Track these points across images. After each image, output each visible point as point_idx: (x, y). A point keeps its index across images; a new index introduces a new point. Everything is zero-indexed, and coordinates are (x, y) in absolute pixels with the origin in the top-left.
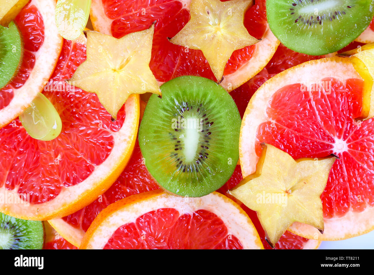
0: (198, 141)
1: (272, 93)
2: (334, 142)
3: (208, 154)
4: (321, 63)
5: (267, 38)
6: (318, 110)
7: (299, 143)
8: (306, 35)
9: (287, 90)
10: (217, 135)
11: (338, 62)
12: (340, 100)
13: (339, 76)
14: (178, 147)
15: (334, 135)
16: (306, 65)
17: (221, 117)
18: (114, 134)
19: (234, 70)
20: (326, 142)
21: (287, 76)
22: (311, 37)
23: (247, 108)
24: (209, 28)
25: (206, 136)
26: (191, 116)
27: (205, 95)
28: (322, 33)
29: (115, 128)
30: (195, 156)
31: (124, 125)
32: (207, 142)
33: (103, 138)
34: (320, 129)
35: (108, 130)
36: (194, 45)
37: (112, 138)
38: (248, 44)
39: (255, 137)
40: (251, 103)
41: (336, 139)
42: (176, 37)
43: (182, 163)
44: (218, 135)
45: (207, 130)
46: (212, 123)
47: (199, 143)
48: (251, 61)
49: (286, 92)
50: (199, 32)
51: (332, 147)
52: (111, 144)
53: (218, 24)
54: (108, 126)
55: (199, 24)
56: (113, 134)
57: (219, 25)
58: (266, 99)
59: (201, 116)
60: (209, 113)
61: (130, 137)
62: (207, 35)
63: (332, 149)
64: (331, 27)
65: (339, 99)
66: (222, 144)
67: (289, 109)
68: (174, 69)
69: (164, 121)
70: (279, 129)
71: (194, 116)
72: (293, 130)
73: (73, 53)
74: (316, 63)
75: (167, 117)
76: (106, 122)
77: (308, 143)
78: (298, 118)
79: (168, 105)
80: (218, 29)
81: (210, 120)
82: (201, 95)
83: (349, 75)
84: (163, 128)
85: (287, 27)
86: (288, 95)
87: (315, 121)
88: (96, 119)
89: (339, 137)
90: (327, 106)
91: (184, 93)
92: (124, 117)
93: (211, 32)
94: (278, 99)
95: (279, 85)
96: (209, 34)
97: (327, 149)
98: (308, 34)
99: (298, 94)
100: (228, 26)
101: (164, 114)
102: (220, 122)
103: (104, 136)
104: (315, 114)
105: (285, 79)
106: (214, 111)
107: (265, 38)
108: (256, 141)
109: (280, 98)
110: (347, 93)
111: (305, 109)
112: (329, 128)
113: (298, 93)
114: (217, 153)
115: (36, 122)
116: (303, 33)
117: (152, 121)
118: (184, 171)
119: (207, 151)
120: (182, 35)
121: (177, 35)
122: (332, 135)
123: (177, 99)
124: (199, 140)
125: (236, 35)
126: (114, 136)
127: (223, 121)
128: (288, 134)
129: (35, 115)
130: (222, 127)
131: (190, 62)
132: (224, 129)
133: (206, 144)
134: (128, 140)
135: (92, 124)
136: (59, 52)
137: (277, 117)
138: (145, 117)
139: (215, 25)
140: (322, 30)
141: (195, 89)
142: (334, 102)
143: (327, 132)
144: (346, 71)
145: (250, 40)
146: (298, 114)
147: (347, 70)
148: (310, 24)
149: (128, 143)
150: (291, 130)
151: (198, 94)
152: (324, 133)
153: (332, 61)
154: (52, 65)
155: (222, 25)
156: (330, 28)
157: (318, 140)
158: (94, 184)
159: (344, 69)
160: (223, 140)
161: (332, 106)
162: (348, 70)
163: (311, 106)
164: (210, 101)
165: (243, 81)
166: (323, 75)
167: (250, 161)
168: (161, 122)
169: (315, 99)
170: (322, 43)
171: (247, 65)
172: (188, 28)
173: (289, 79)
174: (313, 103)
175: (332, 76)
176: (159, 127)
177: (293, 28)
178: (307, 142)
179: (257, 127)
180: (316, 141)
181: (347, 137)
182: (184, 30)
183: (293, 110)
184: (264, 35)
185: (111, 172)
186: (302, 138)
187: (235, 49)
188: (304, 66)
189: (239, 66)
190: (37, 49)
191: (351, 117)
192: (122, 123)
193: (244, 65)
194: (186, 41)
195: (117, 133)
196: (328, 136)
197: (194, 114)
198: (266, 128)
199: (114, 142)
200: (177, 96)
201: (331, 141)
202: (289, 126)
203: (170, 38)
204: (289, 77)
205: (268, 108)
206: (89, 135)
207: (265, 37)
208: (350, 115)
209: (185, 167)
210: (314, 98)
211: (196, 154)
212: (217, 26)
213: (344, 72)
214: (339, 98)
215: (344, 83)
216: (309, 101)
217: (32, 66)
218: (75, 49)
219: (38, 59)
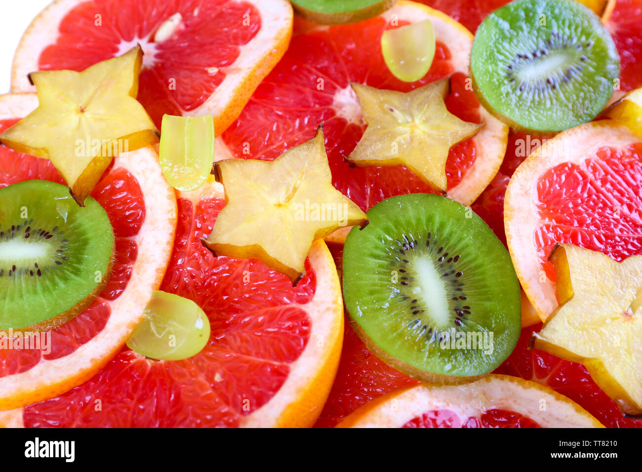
0: (444, 292)
3: (468, 308)
10: (472, 274)
11: (604, 127)
14: (417, 309)
17: (467, 246)
19: (457, 181)
24: (401, 129)
25: (455, 281)
26: (420, 255)
27: (430, 219)
30: (449, 315)
32: (460, 290)
35: (293, 304)
43: (434, 331)
44: (474, 275)
45: (453, 272)
46: (456, 258)
47: (448, 295)
48: (476, 163)
53: (411, 121)
54: (291, 299)
59: (435, 251)
60: (446, 245)
61: (335, 302)
66: (485, 286)
68: (366, 202)
69: (379, 273)
71: (424, 254)
75: (381, 266)
79: (376, 248)
80: (415, 127)
81: (452, 255)
82: (424, 219)
84: (382, 286)
91: (397, 224)
93: (405, 133)
100: (427, 120)
101: (376, 263)
102: (468, 255)
106: (452, 241)
114: (483, 303)
115: (160, 334)
117: (360, 279)
119: (465, 303)
120: (363, 147)
121: (356, 149)
123: (389, 235)
124: (446, 290)
127: (473, 251)
129: (156, 326)
130: (474, 260)
132: (479, 261)
133: (459, 294)
134: (334, 306)
138: (346, 274)
139: (408, 122)
141: (411, 213)
149: (335, 311)
151: (419, 220)
153: (594, 126)
154: (168, 243)
155: (417, 121)
158: (298, 391)
160: (483, 280)
164: (442, 226)
167: (543, 291)
168: (376, 277)
171: (474, 169)
176: (374, 285)
185: (323, 362)
187: (450, 144)
190: (135, 231)
193: (469, 171)
194: (373, 152)
197: (423, 251)
200: (387, 231)
203: (347, 156)
206: (261, 324)
210: (595, 177)
211: (450, 312)
212: (412, 124)
217: (133, 256)
218: (199, 212)
219: (141, 244)
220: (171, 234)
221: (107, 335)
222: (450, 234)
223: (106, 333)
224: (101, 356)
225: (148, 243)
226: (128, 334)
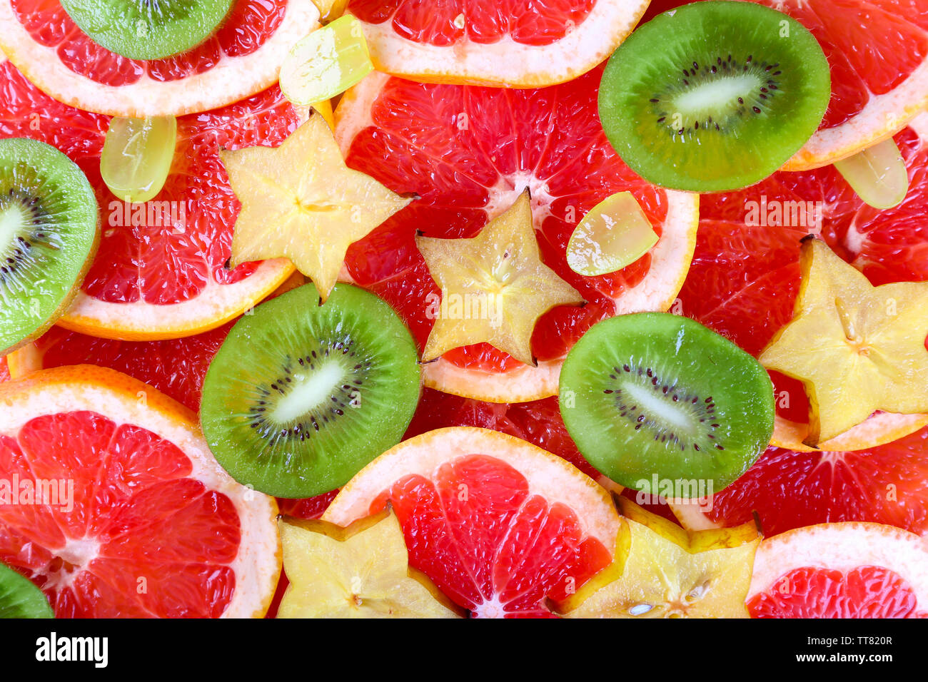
0: (314, 406)
1: (475, 451)
2: (489, 598)
3: (308, 437)
4: (580, 480)
5: (550, 369)
6: (512, 537)
7: (441, 552)
8: (601, 424)
9: (498, 467)
10: (348, 425)
11: (605, 503)
12: (554, 554)
13: (586, 522)
14: (280, 386)
15: (498, 589)
16: (557, 463)
17: (378, 408)
18: (211, 282)
19: (461, 364)
20: (479, 587)
21: (519, 449)
22: (606, 432)
23: (421, 435)
24: (486, 277)
25: (332, 410)
26: (341, 364)
27: (386, 358)
28: (626, 442)
29: (221, 276)
30: (289, 421)
31: (237, 285)
32: (325, 419)
33: (191, 271)
34: (489, 562)
35: (210, 268)
36: (441, 278)
37: (203, 284)
38: (514, 353)
39: (392, 482)
40: (433, 435)
41: (496, 597)
42: (431, 241)
43: (262, 413)
44: (348, 428)
45: (342, 405)
46: (356, 403)
47: (313, 410)
49: (495, 469)
50: (467, 267)
51: (480, 601)
52: (193, 292)
53: (504, 284)
54: (215, 263)
55: (478, 257)
56: (209, 281)
57: (504, 286)
58: (458, 450)
59: (354, 378)
60: (368, 386)
62: (473, 282)
63: (476, 605)
64: (647, 447)
65: (554, 551)
66: (342, 443)
67: (476, 495)
69: (298, 332)
70: (434, 506)
71: (344, 368)
72: (452, 526)
73: (273, 112)
74: (574, 473)
75: (308, 331)
76: (218, 254)
77: (453, 564)
78: (474, 518)
79: (325, 317)
80: (497, 291)
82: (382, 351)
83: (600, 534)
84: (286, 341)
85: (588, 387)
86: (491, 476)
87: (492, 546)
88: (209, 237)
89: (502, 599)
90: (530, 542)
91: (363, 326)
92: (247, 275)
93: (483, 284)
94: (477, 466)
95: (495, 450)
96: (478, 285)
97: (470, 597)
98: (607, 423)
99: (508, 489)
100: (514, 300)
101: (306, 323)
102: (369, 413)
103: (195, 271)
104: (501, 537)
105: (511, 452)
106: (377, 391)
107: (548, 367)
108: (388, 490)
109: (477, 469)
110: (574, 553)
111: (496, 516)
112: (502, 573)
113: (507, 487)
114: (322, 448)
115: (126, 152)
116: (601, 415)
117: (281, 318)
118: (254, 426)
119: (313, 432)
120: (440, 246)
121: (434, 239)
122: (495, 586)
123: (345, 324)
124: (318, 407)
125: (510, 324)
126: (208, 286)
127: (376, 414)
128: (439, 525)
129: (137, 140)
130: (365, 421)
131: (416, 292)
132: (365, 427)
133: (320, 420)
135: (196, 236)
136: (257, 91)
137: (449, 488)
138: (277, 301)
139: (499, 281)
140: (630, 438)
141: (382, 335)
142: (544, 548)
143: (493, 577)
144: (603, 525)
145: (521, 350)
146: (480, 514)
147: (605, 525)
148: (623, 415)
150: (449, 523)
151: (379, 346)
152: (489, 573)
153: (599, 492)
155: (507, 291)
156: (643, 447)
157: (470, 574)
159: (604, 519)
160: (349, 439)
161: (535, 550)
162: (607, 527)
163: (507, 520)
164: (385, 373)
165: (457, 391)
166: (567, 498)
167: (352, 506)
168: (292, 330)
169: (523, 518)
170: (613, 453)
172: (461, 246)
173: (517, 456)
174: (513, 522)
175: (576, 512)
176: (281, 333)
177: (594, 396)
178: (453, 561)
179: (407, 473)
180: (466, 573)
181: (514, 609)
182: (450, 242)
183: (480, 502)
184: (550, 361)
186: (452, 549)
187: (489, 341)
188: (554, 461)
189: (474, 365)
191: (545, 590)
192: (238, 277)
193: (483, 371)
194: (439, 260)
195: (217, 285)
196: (490, 583)
197: (347, 366)
198: (418, 487)
199: (200, 293)
200: (350, 319)
201: (486, 593)
202: (452, 516)
203: (421, 234)
204: (520, 455)
205: (448, 464)
206: (178, 246)
207: (550, 365)
208: (547, 585)
209: (261, 422)
210: (522, 515)
211: (294, 420)
212: (499, 286)
213: (598, 524)
214: (556, 549)
215: (583, 538)
216: (512, 513)
217: (202, 69)
218: (282, 110)
219: (219, 68)
220: (240, 95)
221: (110, 95)
222: (379, 385)
223: (112, 92)
224: (84, 105)
225: (223, 76)
226: (121, 114)
